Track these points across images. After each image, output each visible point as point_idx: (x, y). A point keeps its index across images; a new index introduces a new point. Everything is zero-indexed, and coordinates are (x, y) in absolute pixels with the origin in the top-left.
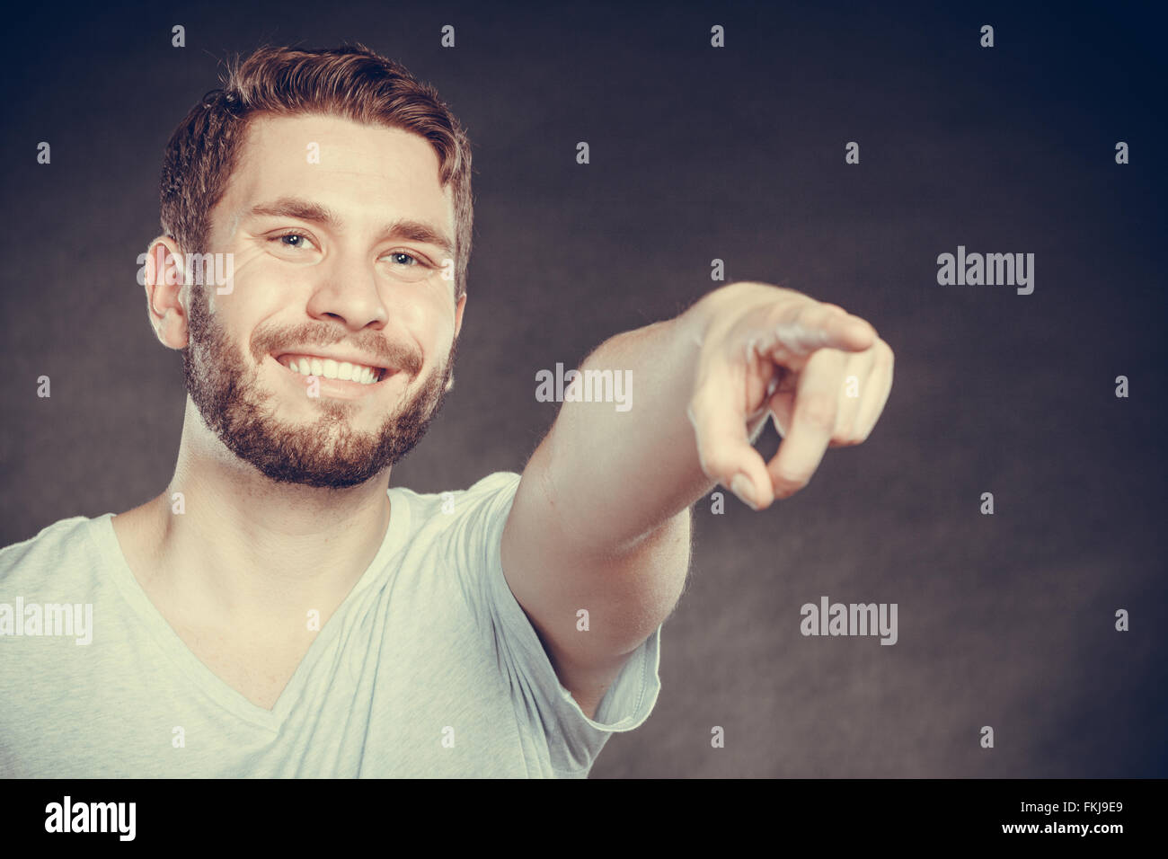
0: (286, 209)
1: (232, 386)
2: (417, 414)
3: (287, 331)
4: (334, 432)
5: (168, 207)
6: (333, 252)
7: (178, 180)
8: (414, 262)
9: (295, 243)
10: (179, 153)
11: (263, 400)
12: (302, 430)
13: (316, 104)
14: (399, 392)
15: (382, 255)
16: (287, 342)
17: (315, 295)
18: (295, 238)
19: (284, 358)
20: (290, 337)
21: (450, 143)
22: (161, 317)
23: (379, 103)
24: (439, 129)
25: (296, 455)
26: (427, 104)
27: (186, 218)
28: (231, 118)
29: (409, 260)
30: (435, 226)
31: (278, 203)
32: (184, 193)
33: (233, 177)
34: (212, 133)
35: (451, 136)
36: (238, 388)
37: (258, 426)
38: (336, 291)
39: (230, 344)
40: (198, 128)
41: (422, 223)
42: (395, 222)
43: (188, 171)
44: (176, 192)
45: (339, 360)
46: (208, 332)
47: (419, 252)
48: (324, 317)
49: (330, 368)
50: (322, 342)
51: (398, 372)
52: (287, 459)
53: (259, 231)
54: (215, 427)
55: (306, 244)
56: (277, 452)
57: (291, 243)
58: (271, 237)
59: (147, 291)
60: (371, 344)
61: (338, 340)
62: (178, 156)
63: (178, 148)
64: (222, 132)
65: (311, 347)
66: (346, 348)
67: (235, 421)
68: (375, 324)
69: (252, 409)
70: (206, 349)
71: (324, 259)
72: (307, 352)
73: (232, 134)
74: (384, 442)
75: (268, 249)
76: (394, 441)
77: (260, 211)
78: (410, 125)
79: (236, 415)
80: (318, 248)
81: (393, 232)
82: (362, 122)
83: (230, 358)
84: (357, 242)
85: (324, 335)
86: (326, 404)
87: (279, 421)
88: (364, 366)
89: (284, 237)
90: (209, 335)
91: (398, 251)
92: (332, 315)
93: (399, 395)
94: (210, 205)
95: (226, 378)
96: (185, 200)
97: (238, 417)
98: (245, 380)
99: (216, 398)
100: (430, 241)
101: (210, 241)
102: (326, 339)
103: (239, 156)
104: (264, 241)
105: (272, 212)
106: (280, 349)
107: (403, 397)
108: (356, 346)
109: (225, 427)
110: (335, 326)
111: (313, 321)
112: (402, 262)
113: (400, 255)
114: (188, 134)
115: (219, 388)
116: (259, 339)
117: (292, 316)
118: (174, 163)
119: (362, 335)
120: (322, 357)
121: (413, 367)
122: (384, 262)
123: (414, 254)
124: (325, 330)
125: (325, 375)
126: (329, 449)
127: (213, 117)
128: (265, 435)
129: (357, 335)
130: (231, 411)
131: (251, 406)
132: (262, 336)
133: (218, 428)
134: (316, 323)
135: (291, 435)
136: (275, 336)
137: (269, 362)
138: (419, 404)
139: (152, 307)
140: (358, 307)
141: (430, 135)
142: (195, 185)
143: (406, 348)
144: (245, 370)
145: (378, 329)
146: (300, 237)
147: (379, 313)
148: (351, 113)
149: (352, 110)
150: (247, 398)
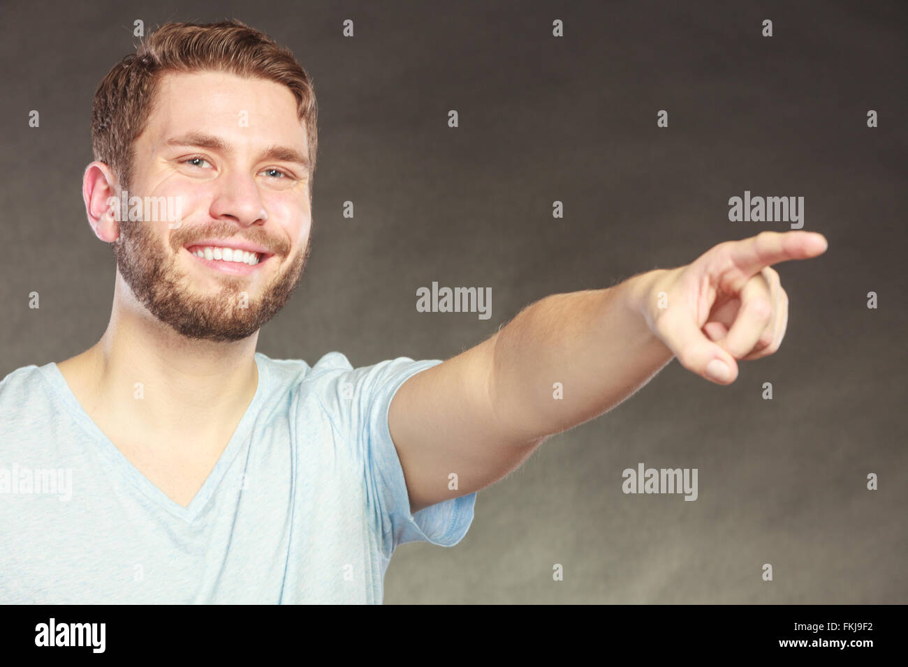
0: (192, 141)
1: (156, 269)
2: (287, 285)
3: (196, 229)
4: (231, 300)
5: (100, 140)
6: (226, 170)
7: (108, 120)
8: (282, 175)
9: (197, 164)
10: (106, 101)
11: (179, 279)
12: (209, 300)
13: (210, 65)
14: (274, 270)
15: (260, 171)
16: (197, 237)
17: (215, 201)
18: (197, 161)
19: (193, 249)
20: (199, 233)
21: (305, 89)
22: (97, 219)
23: (254, 62)
24: (296, 79)
25: (204, 317)
26: (288, 62)
27: (115, 148)
28: (147, 75)
29: (278, 174)
30: (298, 150)
31: (187, 136)
32: (112, 130)
33: (150, 118)
34: (132, 86)
35: (305, 84)
36: (161, 271)
37: (175, 297)
38: (231, 199)
39: (155, 239)
40: (122, 82)
41: (289, 148)
42: (270, 148)
43: (115, 113)
44: (106, 130)
45: (234, 248)
46: (137, 230)
47: (287, 169)
48: (223, 218)
49: (228, 254)
50: (222, 236)
51: (273, 255)
52: (198, 320)
53: (172, 157)
54: (143, 298)
55: (206, 165)
56: (190, 315)
57: (194, 164)
58: (181, 160)
59: (85, 201)
60: (256, 235)
61: (233, 234)
62: (106, 103)
63: (106, 97)
64: (140, 85)
65: (214, 239)
66: (239, 239)
67: (158, 294)
68: (259, 222)
69: (171, 285)
70: (136, 243)
71: (220, 175)
72: (211, 243)
73: (148, 87)
74: (265, 306)
75: (178, 169)
76: (271, 305)
77: (172, 142)
78: (276, 78)
79: (159, 290)
80: (215, 168)
81: (269, 155)
82: (243, 76)
83: (154, 249)
84: (243, 163)
85: (223, 231)
86: (225, 281)
87: (191, 293)
88: (250, 252)
89: (189, 160)
90: (138, 233)
91: (272, 168)
92: (228, 216)
93: (275, 272)
94: (134, 138)
95: (151, 264)
96: (114, 135)
97: (160, 291)
98: (165, 265)
99: (144, 277)
100: (294, 161)
101: (135, 165)
102: (225, 233)
103: (154, 103)
104: (176, 164)
105: (182, 143)
106: (190, 242)
107: (277, 273)
108: (246, 238)
109: (151, 298)
110: (231, 224)
111: (215, 220)
112: (274, 175)
113: (271, 171)
114: (113, 87)
115: (146, 271)
116: (176, 236)
117: (201, 217)
118: (103, 108)
119: (250, 230)
120: (221, 247)
121: (283, 251)
122: (261, 176)
123: (283, 170)
124: (224, 227)
125: (224, 259)
126: (229, 312)
127: (133, 74)
128: (180, 303)
129: (246, 230)
130: (155, 287)
131: (170, 283)
132: (179, 233)
133: (145, 299)
134: (217, 222)
135: (200, 303)
136: (188, 233)
137: (183, 252)
138: (288, 278)
139: (90, 213)
140: (247, 210)
141: (290, 84)
142: (121, 124)
143: (279, 238)
144: (166, 257)
145: (260, 225)
146: (201, 160)
147: (262, 213)
148: (235, 70)
149: (236, 68)
150: (168, 277)
